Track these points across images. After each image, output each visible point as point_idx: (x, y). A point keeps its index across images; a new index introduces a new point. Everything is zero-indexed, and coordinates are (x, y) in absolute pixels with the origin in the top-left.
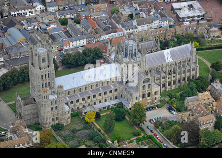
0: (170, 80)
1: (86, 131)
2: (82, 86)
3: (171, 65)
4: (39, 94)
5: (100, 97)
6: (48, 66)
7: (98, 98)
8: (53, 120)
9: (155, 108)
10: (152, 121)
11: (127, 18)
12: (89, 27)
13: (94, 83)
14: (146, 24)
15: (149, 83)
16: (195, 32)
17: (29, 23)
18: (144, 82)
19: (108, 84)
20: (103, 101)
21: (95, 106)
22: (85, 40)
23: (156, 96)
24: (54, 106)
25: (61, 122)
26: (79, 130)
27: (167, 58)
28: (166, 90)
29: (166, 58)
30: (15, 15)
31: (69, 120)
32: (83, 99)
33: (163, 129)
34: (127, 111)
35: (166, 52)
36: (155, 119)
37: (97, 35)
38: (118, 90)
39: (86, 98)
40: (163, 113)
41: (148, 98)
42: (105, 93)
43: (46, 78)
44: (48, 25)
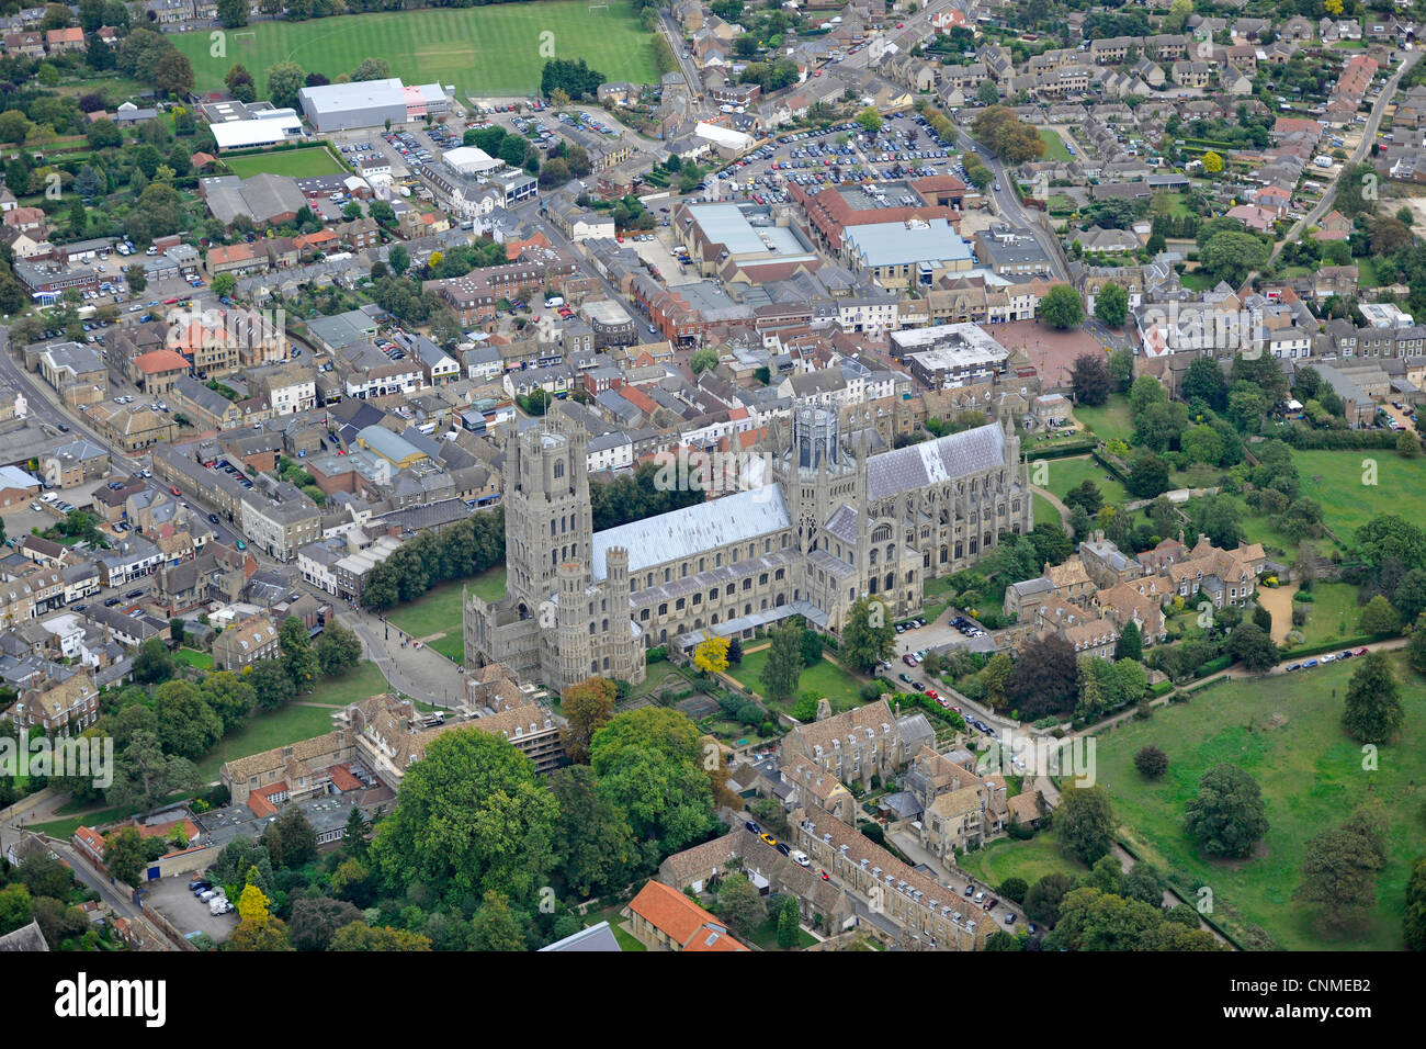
0: (945, 540)
1: (705, 698)
2: (674, 562)
3: (947, 492)
4: (545, 584)
5: (732, 599)
6: (572, 491)
7: (726, 602)
8: (595, 667)
9: (912, 626)
10: (911, 661)
11: (748, 383)
12: (631, 412)
13: (708, 552)
14: (823, 390)
15: (888, 542)
16: (989, 409)
17: (420, 413)
18: (875, 538)
19: (751, 554)
20: (740, 611)
21: (718, 627)
22: (629, 448)
23: (912, 587)
24: (598, 619)
25: (622, 673)
26: (683, 697)
27: (932, 471)
28: (933, 577)
29: (928, 470)
30: (362, 394)
31: (642, 668)
32: (680, 604)
33: (954, 676)
34: (824, 639)
35: (928, 449)
36: (920, 653)
37: (668, 432)
38: (786, 574)
39: (689, 601)
40: (942, 637)
41: (889, 593)
42: (747, 583)
43: (564, 530)
44: (490, 413)
